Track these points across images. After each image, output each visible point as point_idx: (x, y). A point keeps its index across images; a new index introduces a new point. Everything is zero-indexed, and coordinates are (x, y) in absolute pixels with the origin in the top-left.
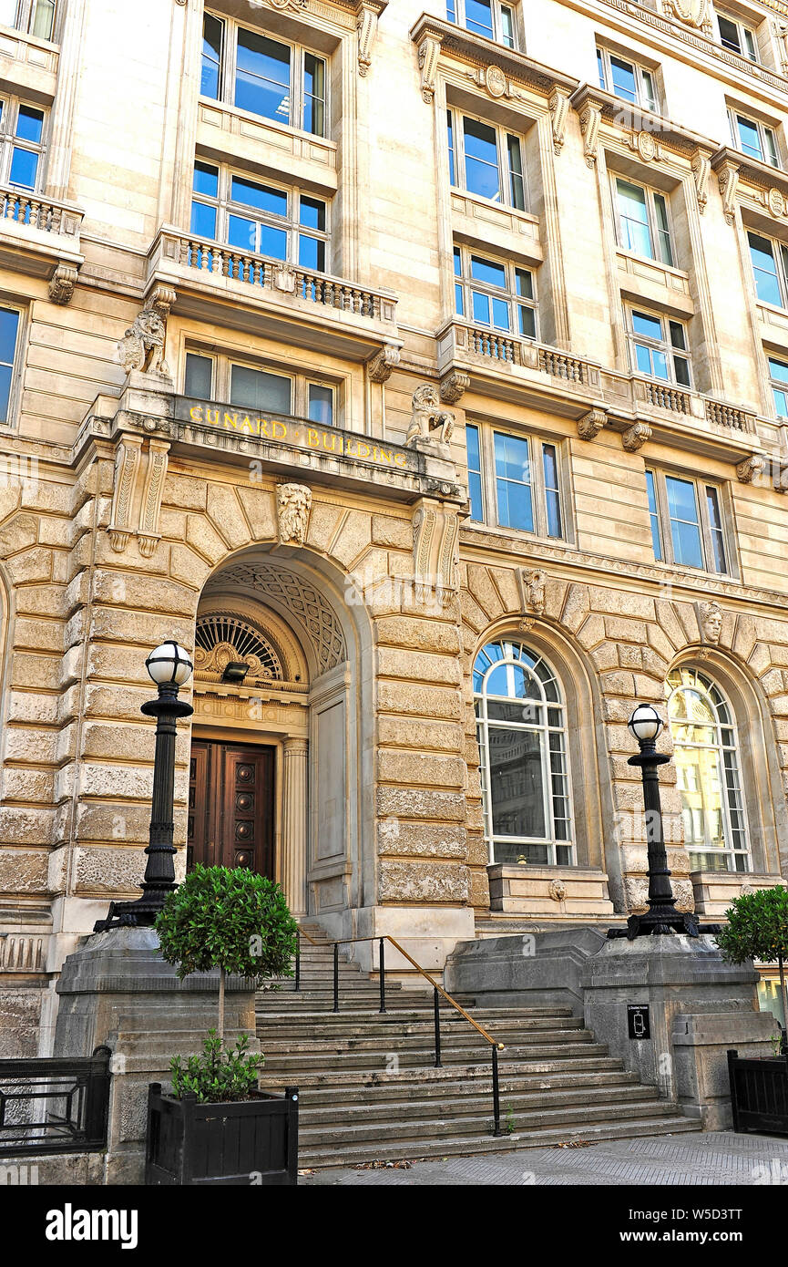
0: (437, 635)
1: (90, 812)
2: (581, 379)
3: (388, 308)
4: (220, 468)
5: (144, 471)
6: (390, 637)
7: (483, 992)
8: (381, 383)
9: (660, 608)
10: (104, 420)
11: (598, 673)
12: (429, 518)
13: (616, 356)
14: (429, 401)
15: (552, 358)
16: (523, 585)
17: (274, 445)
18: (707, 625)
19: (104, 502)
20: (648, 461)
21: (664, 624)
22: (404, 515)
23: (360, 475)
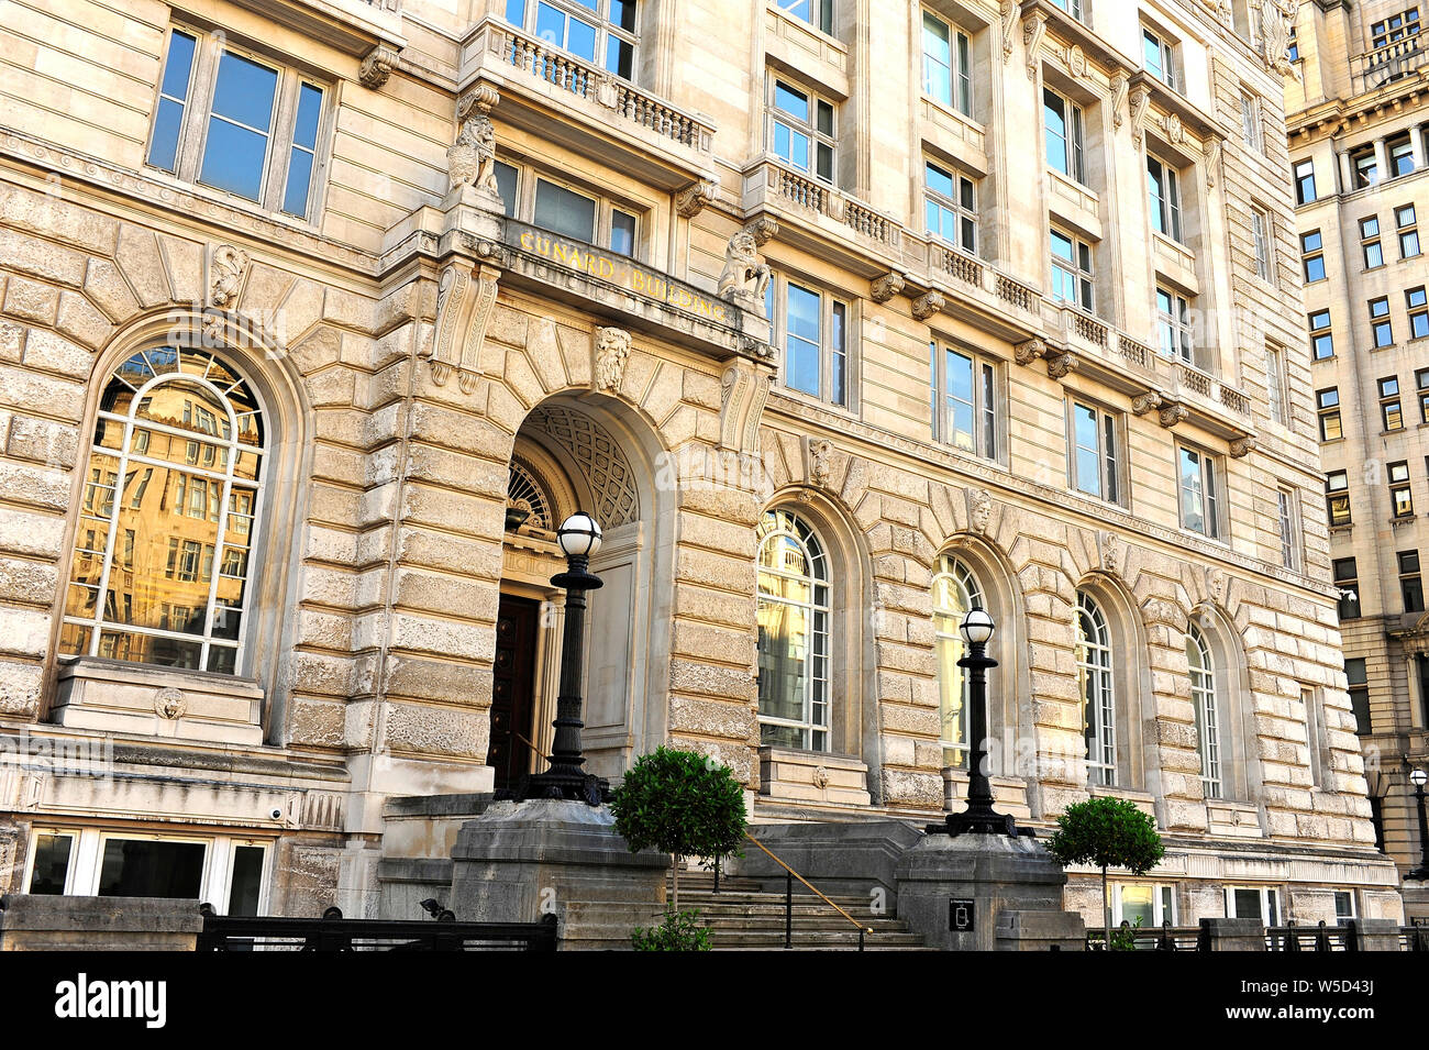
0: (738, 504)
1: (402, 665)
2: (882, 238)
3: (706, 137)
4: (541, 302)
5: (471, 300)
6: (694, 502)
7: (772, 877)
8: (688, 219)
9: (933, 491)
10: (432, 236)
11: (871, 554)
12: (742, 379)
13: (912, 212)
14: (747, 250)
15: (857, 211)
16: (809, 454)
17: (602, 284)
18: (976, 513)
19: (427, 328)
20: (935, 332)
21: (935, 509)
22: (713, 372)
23: (681, 326)
